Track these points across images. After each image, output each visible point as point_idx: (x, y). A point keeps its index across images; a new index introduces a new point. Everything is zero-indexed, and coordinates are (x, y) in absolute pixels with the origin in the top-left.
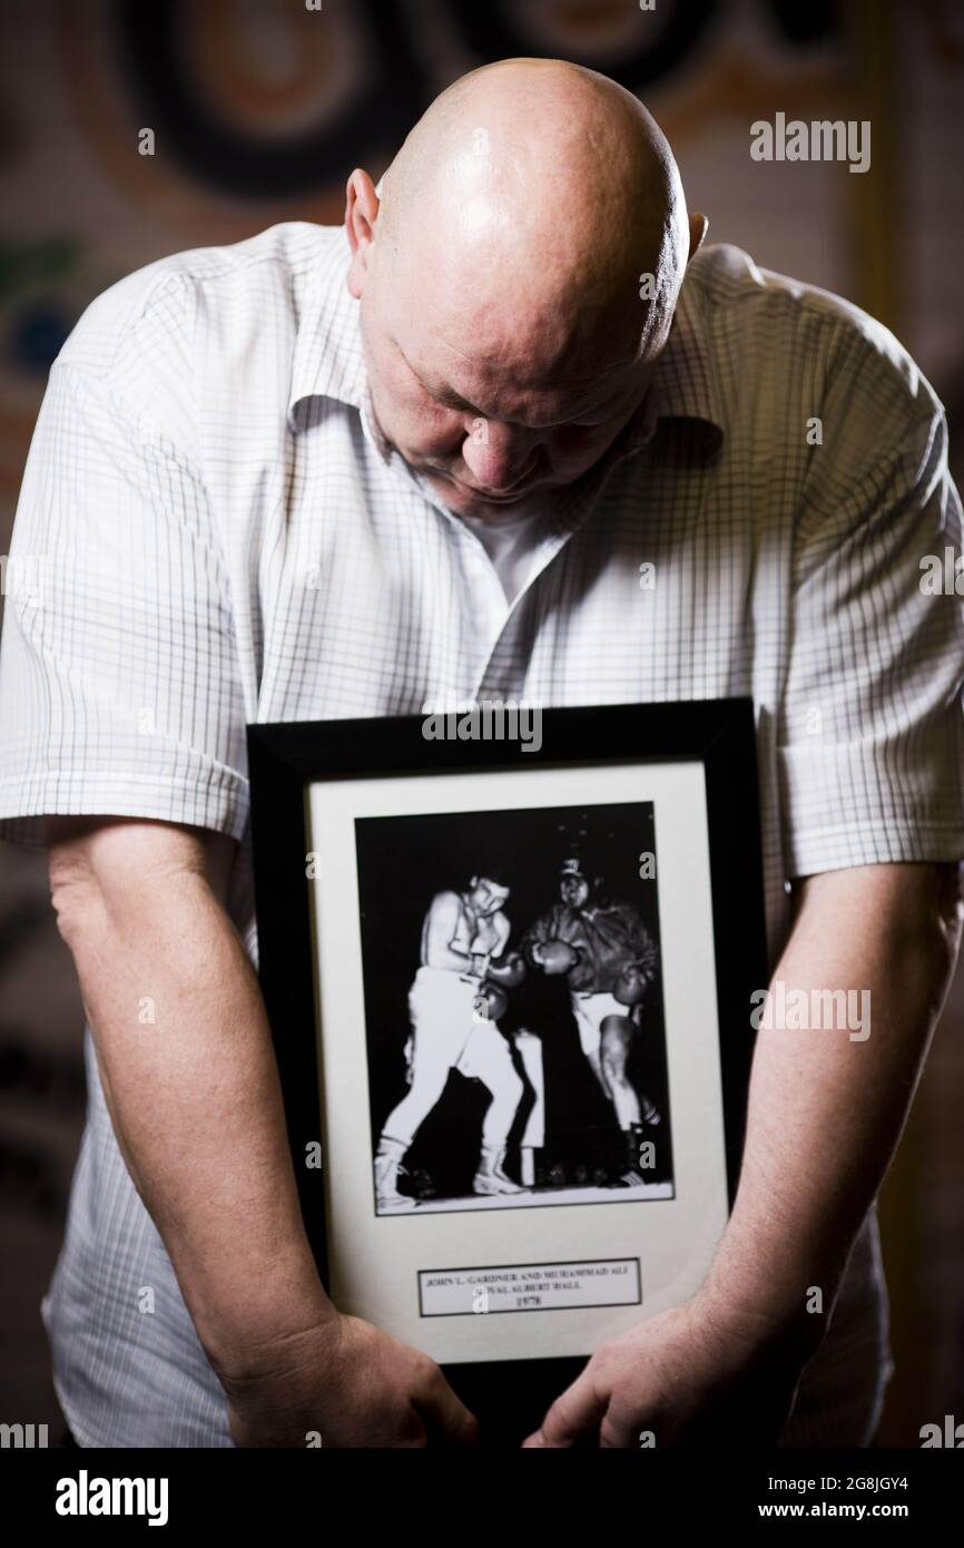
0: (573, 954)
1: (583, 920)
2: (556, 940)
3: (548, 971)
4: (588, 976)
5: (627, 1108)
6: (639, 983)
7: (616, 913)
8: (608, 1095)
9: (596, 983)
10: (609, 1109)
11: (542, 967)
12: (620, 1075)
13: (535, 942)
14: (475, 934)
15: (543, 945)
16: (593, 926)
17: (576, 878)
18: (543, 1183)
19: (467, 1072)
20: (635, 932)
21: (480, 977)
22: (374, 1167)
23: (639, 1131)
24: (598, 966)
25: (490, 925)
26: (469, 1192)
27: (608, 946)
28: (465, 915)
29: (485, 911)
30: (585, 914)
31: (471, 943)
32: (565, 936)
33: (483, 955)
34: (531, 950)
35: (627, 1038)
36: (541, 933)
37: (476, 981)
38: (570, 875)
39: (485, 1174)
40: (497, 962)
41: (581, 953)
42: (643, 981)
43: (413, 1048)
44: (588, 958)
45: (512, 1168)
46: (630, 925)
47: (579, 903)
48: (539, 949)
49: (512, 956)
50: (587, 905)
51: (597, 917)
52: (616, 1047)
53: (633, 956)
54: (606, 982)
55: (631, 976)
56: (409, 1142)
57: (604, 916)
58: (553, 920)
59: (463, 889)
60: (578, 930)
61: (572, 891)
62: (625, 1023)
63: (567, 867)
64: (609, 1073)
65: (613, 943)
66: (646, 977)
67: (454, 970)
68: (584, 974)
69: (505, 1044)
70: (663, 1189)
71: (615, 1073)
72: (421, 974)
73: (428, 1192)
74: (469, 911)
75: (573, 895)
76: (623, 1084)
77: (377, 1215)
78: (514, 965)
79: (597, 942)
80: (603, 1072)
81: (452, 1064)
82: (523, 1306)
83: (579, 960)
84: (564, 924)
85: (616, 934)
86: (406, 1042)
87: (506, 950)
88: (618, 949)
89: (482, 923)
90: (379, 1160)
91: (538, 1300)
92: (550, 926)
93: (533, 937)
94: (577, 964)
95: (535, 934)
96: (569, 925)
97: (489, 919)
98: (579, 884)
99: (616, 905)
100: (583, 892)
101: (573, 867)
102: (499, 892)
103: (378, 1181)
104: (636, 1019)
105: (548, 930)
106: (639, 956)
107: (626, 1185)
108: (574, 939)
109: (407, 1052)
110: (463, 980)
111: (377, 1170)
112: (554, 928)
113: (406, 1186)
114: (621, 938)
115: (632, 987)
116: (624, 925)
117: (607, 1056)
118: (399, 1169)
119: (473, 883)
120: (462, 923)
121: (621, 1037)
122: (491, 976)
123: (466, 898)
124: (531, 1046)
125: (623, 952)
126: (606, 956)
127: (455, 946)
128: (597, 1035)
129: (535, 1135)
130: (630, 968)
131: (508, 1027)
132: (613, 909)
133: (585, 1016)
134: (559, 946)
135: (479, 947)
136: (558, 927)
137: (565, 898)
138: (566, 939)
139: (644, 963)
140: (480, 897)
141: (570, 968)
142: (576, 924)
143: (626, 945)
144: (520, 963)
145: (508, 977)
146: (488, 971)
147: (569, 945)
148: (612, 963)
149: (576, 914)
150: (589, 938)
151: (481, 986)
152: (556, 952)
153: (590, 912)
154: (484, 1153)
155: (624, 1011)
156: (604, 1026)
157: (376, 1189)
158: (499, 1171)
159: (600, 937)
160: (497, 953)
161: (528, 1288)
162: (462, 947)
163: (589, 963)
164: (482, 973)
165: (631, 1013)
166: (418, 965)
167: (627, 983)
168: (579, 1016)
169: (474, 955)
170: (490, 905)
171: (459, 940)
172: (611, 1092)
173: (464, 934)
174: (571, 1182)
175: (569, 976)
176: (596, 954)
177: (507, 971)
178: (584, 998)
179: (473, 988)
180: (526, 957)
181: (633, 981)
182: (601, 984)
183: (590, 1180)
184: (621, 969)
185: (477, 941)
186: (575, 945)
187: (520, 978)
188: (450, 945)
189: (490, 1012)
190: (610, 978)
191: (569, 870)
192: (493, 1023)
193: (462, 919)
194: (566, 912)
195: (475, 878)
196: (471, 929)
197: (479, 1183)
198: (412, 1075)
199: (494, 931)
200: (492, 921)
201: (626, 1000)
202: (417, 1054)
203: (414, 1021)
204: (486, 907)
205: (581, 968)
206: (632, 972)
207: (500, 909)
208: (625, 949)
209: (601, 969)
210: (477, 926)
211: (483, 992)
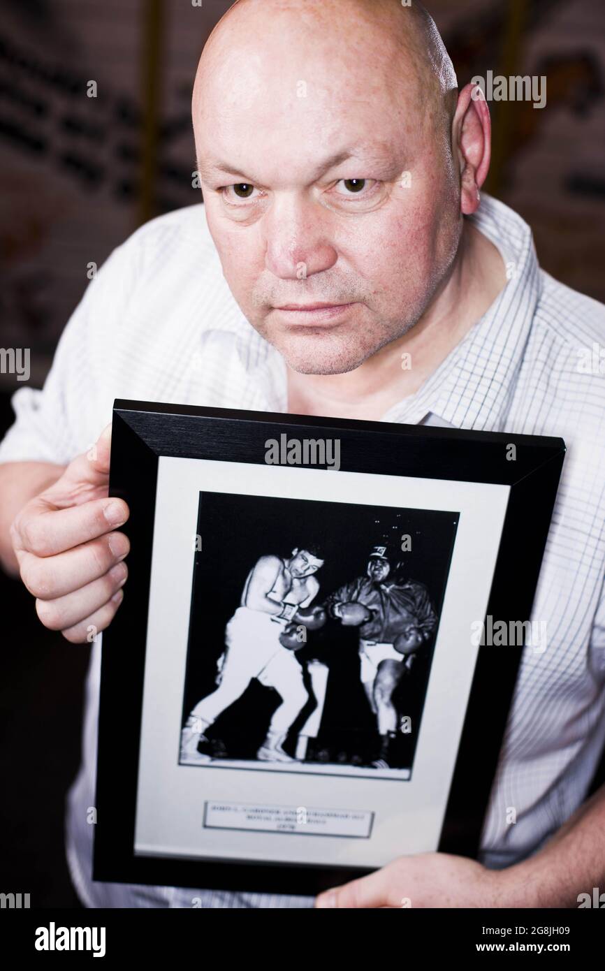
0: (368, 614)
1: (380, 591)
2: (355, 602)
4: (376, 631)
5: (387, 720)
6: (417, 640)
7: (409, 589)
8: (374, 710)
9: (382, 636)
10: (373, 720)
11: (340, 619)
12: (387, 698)
13: (338, 602)
14: (289, 589)
15: (344, 604)
16: (387, 596)
17: (381, 560)
18: (311, 758)
19: (266, 682)
20: (422, 605)
21: (288, 620)
22: (182, 734)
23: (393, 736)
24: (385, 625)
25: (303, 584)
26: (253, 756)
27: (397, 611)
28: (283, 574)
29: (301, 574)
30: (383, 587)
31: (285, 595)
32: (363, 600)
33: (293, 606)
34: (333, 607)
35: (397, 676)
36: (344, 596)
37: (284, 623)
38: (378, 558)
39: (268, 748)
40: (303, 612)
41: (374, 613)
42: (420, 639)
43: (224, 661)
44: (380, 619)
45: (289, 746)
46: (418, 600)
47: (380, 579)
48: (340, 607)
49: (317, 609)
50: (386, 581)
51: (392, 591)
52: (388, 680)
53: (416, 621)
54: (391, 636)
55: (410, 634)
56: (211, 721)
57: (399, 590)
58: (356, 587)
60: (375, 596)
61: (375, 569)
62: (398, 666)
63: (376, 551)
64: (378, 696)
65: (401, 610)
66: (423, 637)
67: (267, 612)
68: (373, 629)
69: (299, 668)
70: (404, 773)
71: (383, 696)
72: (239, 611)
73: (221, 754)
74: (287, 572)
75: (377, 572)
76: (387, 705)
77: (180, 764)
78: (317, 615)
79: (388, 608)
80: (374, 695)
81: (255, 676)
82: (282, 829)
83: (371, 619)
84: (364, 592)
85: (406, 604)
86: (220, 656)
87: (313, 604)
88: (405, 614)
89: (296, 582)
90: (186, 730)
91: (293, 827)
92: (353, 591)
93: (336, 598)
95: (339, 596)
96: (369, 593)
97: (302, 581)
98: (383, 564)
99: (410, 584)
100: (385, 571)
101: (381, 551)
102: (315, 562)
103: (183, 742)
104: (408, 664)
105: (351, 595)
106: (420, 622)
107: (375, 767)
108: (370, 604)
109: (220, 663)
110: (273, 620)
111: (184, 736)
112: (355, 594)
114: (409, 608)
115: (410, 642)
116: (413, 599)
117: (379, 686)
118: (201, 737)
119: (294, 553)
120: (280, 579)
121: (393, 675)
122: (297, 620)
123: (286, 563)
124: (320, 673)
125: (408, 617)
126: (394, 618)
127: (271, 595)
128: (375, 671)
129: (312, 727)
130: (411, 629)
131: (304, 656)
132: (407, 586)
133: (368, 657)
134: (357, 606)
135: (291, 598)
136: (359, 594)
137: (369, 573)
138: (364, 603)
139: (423, 627)
140: (298, 564)
141: (363, 623)
142: (374, 593)
143: (413, 614)
144: (322, 614)
145: (311, 623)
146: (295, 616)
147: (365, 607)
148: (397, 624)
149: (376, 586)
150: (383, 605)
151: (287, 627)
152: (354, 610)
153: (387, 586)
154: (269, 735)
155: (400, 657)
156: (381, 666)
157: (181, 747)
158: (279, 747)
159: (392, 604)
160: (305, 605)
161: (287, 819)
162: (277, 597)
163: (379, 622)
164: (290, 618)
165: (405, 660)
166: (239, 605)
167: (407, 639)
168: (362, 656)
169: (285, 604)
170: (305, 570)
171: (275, 592)
172: (377, 709)
173: (280, 588)
174: (333, 760)
175: (361, 629)
176: (386, 616)
177: (310, 618)
178: (368, 645)
179: (281, 627)
180: (329, 611)
181: (412, 638)
182: (385, 637)
183: (348, 762)
184: (405, 629)
185: (290, 595)
186: (371, 607)
187: (320, 625)
188: (267, 594)
189: (291, 645)
190: (394, 634)
191: (377, 554)
192: (292, 653)
193: (280, 578)
194: (367, 584)
195: (296, 550)
196: (286, 586)
197: (262, 753)
198: (221, 679)
199: (305, 589)
200: (305, 582)
201: (403, 651)
202: (227, 666)
203: (228, 643)
204: (301, 571)
205: (371, 624)
206: (413, 632)
207: (314, 575)
208: (411, 616)
209: (388, 627)
210: (291, 584)
211: (288, 630)
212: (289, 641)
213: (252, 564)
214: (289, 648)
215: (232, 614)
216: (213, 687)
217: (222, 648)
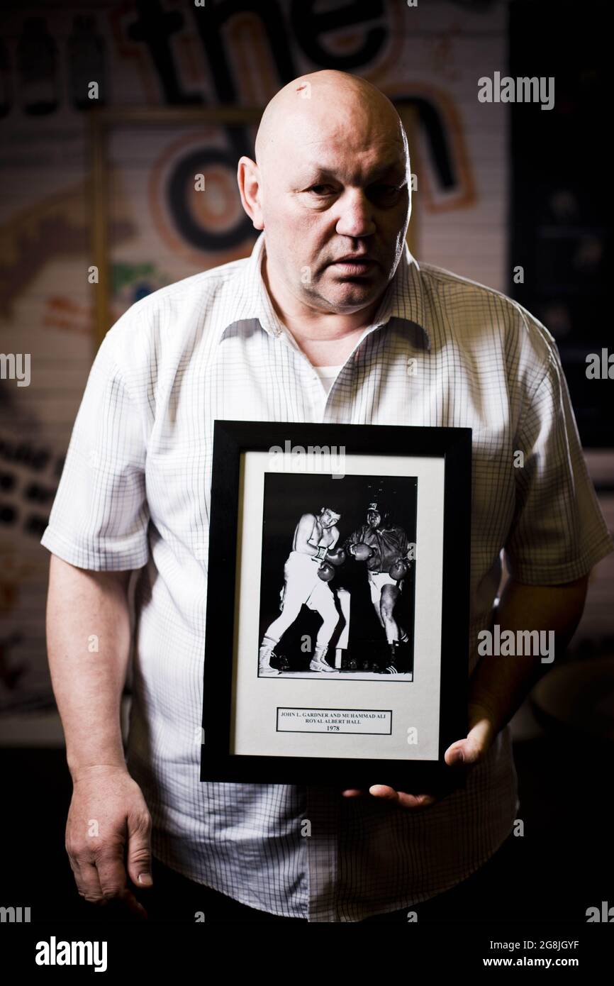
0: (371, 551)
1: (377, 534)
2: (362, 543)
3: (356, 559)
4: (377, 563)
5: (392, 633)
6: (403, 569)
7: (394, 532)
8: (383, 625)
9: (381, 567)
10: (383, 632)
11: (354, 556)
12: (390, 615)
13: (352, 543)
14: (321, 537)
15: (355, 545)
16: (381, 538)
17: (375, 512)
18: (345, 668)
19: (311, 608)
21: (322, 559)
22: (259, 652)
23: (397, 645)
24: (383, 558)
25: (329, 532)
27: (389, 549)
28: (317, 526)
30: (378, 531)
31: (319, 541)
32: (367, 542)
33: (325, 548)
34: (349, 547)
35: (395, 597)
36: (355, 539)
37: (320, 561)
38: (372, 511)
39: (316, 661)
40: (331, 552)
41: (375, 551)
42: (405, 568)
43: (284, 593)
44: (378, 554)
45: (330, 659)
46: (401, 540)
47: (375, 526)
48: (353, 547)
49: (339, 550)
50: (380, 527)
51: (384, 533)
52: (389, 601)
53: (401, 555)
54: (387, 567)
55: (399, 565)
56: (279, 641)
57: (388, 533)
58: (361, 533)
59: (317, 513)
60: (374, 538)
61: (372, 519)
62: (394, 589)
63: (371, 507)
64: (384, 614)
65: (391, 547)
66: (407, 567)
67: (309, 554)
68: (375, 562)
69: (332, 595)
70: (408, 676)
71: (387, 614)
72: (292, 554)
73: (286, 667)
74: (319, 524)
75: (373, 521)
76: (391, 621)
78: (340, 554)
79: (383, 546)
80: (381, 613)
81: (304, 602)
82: (330, 731)
83: (373, 555)
84: (367, 536)
85: (393, 543)
87: (336, 546)
88: (394, 550)
89: (325, 531)
90: (262, 648)
91: (338, 728)
92: (360, 535)
93: (350, 541)
94: (372, 557)
95: (352, 539)
96: (370, 537)
98: (376, 516)
99: (394, 528)
100: (378, 520)
101: (374, 506)
102: (336, 516)
103: (261, 659)
104: (400, 587)
105: (359, 538)
106: (404, 555)
107: (389, 673)
109: (281, 594)
110: (313, 560)
111: (261, 654)
112: (362, 537)
113: (274, 663)
114: (396, 545)
115: (399, 571)
116: (398, 539)
117: (384, 605)
118: (272, 654)
119: (322, 511)
120: (315, 530)
121: (392, 596)
122: (327, 559)
123: (318, 518)
124: (345, 597)
125: (396, 552)
126: (388, 554)
127: (310, 542)
128: (380, 594)
129: (343, 642)
130: (399, 561)
131: (334, 587)
132: (393, 530)
133: (374, 584)
134: (363, 546)
135: (323, 543)
136: (364, 537)
137: (369, 522)
138: (368, 544)
139: (407, 560)
140: (325, 518)
141: (369, 558)
142: (373, 536)
143: (399, 550)
144: (343, 553)
145: (336, 560)
146: (326, 556)
147: (369, 546)
148: (390, 558)
149: (374, 531)
150: (379, 544)
151: (322, 564)
152: (362, 549)
153: (381, 530)
154: (317, 649)
156: (383, 590)
157: (259, 664)
158: (323, 660)
159: (385, 543)
160: (331, 547)
161: (333, 721)
162: (314, 543)
163: (378, 557)
164: (323, 557)
165: (398, 584)
166: (291, 550)
167: (398, 569)
168: (371, 583)
169: (320, 547)
170: (330, 523)
171: (312, 539)
172: (385, 623)
173: (315, 536)
174: (360, 668)
175: (368, 563)
176: (382, 553)
177: (336, 557)
178: (374, 574)
179: (318, 565)
180: (347, 551)
181: (400, 568)
182: (384, 568)
183: (369, 670)
184: (395, 561)
185: (322, 541)
186: (372, 547)
187: (342, 562)
188: (308, 541)
189: (325, 577)
190: (389, 565)
191: (372, 509)
192: (326, 583)
193: (315, 528)
194: (368, 530)
195: (323, 509)
196: (319, 534)
197: (313, 665)
198: (283, 607)
199: (331, 536)
200: (330, 531)
201: (396, 577)
202: (286, 596)
203: (286, 579)
204: (328, 524)
205: (374, 559)
206: (400, 563)
207: (335, 525)
208: (397, 551)
209: (384, 560)
210: (322, 533)
211: (323, 567)
212: (324, 575)
213: (297, 521)
214: (324, 580)
215: (287, 557)
216: (278, 613)
217: (282, 583)
